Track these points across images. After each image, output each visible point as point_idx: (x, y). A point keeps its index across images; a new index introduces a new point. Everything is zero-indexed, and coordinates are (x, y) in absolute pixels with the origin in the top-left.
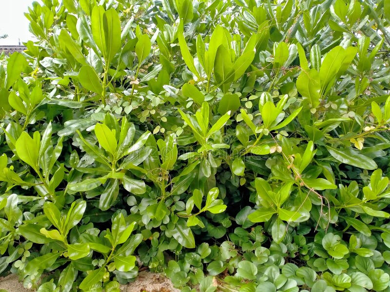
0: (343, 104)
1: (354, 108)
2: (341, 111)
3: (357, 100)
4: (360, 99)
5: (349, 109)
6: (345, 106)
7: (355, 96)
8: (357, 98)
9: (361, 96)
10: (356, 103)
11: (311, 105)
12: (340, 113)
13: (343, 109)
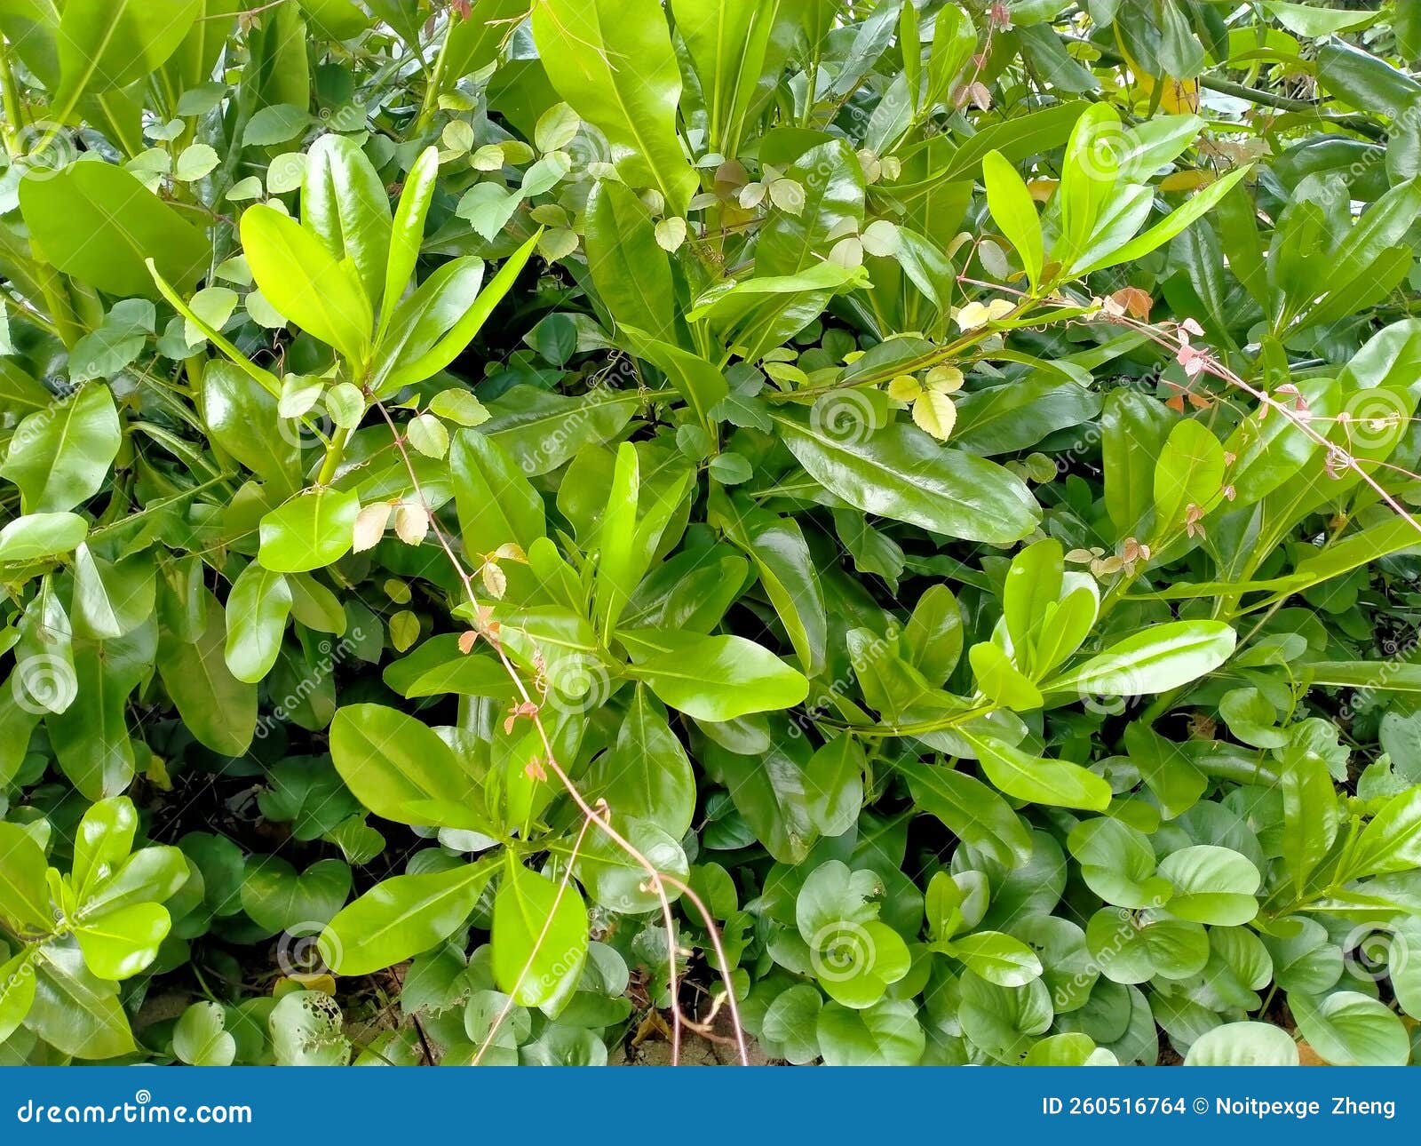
0: (840, 175)
1: (900, 196)
2: (833, 220)
3: (920, 145)
4: (937, 136)
5: (873, 206)
6: (847, 191)
7: (909, 120)
8: (918, 134)
9: (940, 118)
10: (918, 163)
11: (657, 200)
12: (824, 231)
13: (842, 208)
